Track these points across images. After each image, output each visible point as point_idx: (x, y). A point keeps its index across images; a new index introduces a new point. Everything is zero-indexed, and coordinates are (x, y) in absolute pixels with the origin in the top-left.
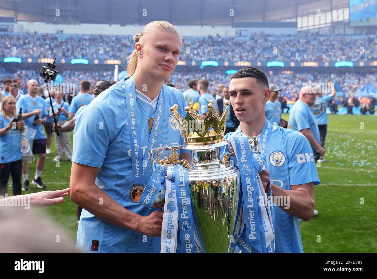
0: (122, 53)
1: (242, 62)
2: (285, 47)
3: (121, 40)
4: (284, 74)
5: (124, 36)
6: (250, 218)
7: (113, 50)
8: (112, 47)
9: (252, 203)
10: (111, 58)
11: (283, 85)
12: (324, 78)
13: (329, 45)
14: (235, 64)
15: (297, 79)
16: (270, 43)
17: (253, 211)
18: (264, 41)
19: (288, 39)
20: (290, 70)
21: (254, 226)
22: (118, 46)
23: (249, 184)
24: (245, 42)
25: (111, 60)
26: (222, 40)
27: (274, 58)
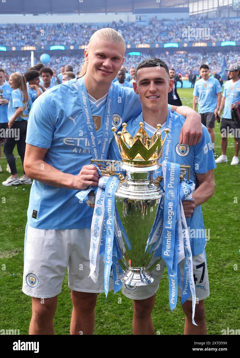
0: (36, 40)
1: (142, 45)
2: (179, 30)
3: (35, 28)
4: (178, 54)
5: (37, 24)
6: (168, 238)
7: (28, 38)
8: (27, 35)
9: (171, 225)
10: (27, 45)
11: (178, 64)
12: (211, 56)
13: (216, 28)
14: (137, 47)
15: (189, 58)
16: (166, 27)
17: (171, 232)
18: (160, 25)
19: (181, 22)
20: (183, 51)
21: (169, 245)
22: (32, 34)
23: (170, 209)
24: (144, 26)
25: (27, 46)
26: (124, 25)
27: (170, 40)
